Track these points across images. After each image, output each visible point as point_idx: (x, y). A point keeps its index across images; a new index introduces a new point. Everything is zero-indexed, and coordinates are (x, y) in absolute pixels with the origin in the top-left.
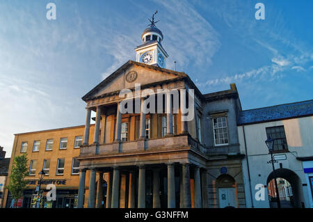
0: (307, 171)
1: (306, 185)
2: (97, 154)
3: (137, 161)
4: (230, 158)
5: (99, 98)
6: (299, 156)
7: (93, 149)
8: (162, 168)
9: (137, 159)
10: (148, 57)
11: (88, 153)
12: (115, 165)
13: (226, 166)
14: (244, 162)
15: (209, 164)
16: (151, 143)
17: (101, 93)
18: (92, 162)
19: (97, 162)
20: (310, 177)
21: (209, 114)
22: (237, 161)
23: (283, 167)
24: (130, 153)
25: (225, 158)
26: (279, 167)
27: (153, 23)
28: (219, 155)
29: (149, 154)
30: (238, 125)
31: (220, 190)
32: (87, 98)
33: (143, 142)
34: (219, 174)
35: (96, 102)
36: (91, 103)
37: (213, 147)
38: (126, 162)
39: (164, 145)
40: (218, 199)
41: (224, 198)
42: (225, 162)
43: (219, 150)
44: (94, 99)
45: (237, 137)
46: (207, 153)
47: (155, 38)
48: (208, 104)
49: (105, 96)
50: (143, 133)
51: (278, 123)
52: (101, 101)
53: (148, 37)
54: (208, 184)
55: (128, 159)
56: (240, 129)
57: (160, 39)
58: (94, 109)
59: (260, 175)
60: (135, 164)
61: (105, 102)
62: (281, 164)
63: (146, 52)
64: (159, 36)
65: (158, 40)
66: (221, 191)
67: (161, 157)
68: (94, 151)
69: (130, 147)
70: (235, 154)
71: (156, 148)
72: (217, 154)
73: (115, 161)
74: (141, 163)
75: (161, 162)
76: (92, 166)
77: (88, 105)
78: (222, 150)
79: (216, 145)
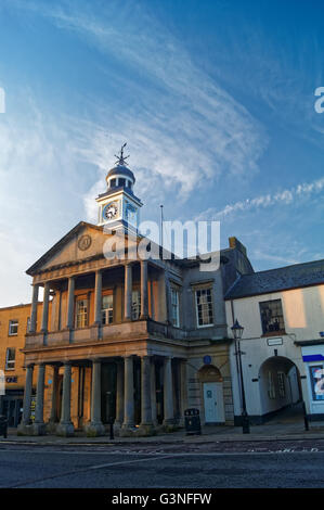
0: (306, 359)
1: (305, 377)
2: (45, 344)
3: (91, 354)
4: (214, 343)
5: (47, 271)
6: (299, 339)
7: (39, 339)
8: (120, 360)
9: (90, 351)
10: (112, 210)
11: (34, 344)
12: (66, 359)
13: (210, 355)
14: (232, 349)
15: (190, 351)
16: (106, 330)
17: (49, 265)
18: (40, 355)
19: (45, 355)
20: (311, 368)
21: (191, 285)
22: (223, 348)
23: (278, 354)
25: (208, 343)
26: (272, 354)
27: (122, 160)
28: (203, 340)
30: (225, 299)
31: (205, 385)
32: (32, 271)
33: (97, 328)
34: (202, 364)
35: (44, 276)
36: (38, 277)
37: (194, 329)
38: (79, 355)
39: (120, 333)
40: (202, 397)
41: (209, 396)
42: (209, 350)
43: (201, 333)
44: (41, 273)
45: (225, 316)
46: (187, 337)
47: (122, 181)
48: (190, 271)
49: (53, 269)
50: (98, 317)
51: (274, 296)
52: (49, 274)
53: (113, 181)
54: (188, 377)
55: (81, 352)
56: (228, 304)
57: (130, 183)
58: (42, 285)
59: (250, 366)
60: (88, 357)
61: (55, 276)
62: (276, 351)
63: (110, 203)
64: (128, 178)
65: (127, 185)
66: (207, 387)
67: (117, 348)
68: (42, 341)
69: (82, 335)
70: (221, 338)
71: (111, 336)
72: (200, 338)
73: (66, 353)
74: (94, 356)
75: (117, 354)
76: (39, 361)
77: (34, 280)
78: (205, 333)
79: (199, 327)
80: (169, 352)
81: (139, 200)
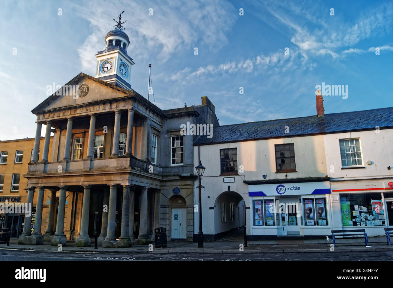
0: (252, 194)
1: (249, 208)
2: (45, 172)
3: (83, 182)
4: (183, 178)
5: (49, 112)
6: (247, 179)
7: (41, 167)
8: (106, 188)
9: (82, 179)
10: (108, 65)
11: (35, 171)
12: (62, 184)
13: (179, 187)
14: (196, 184)
15: (164, 184)
16: (97, 163)
17: (51, 107)
18: (40, 181)
19: (45, 180)
20: (254, 201)
21: (168, 132)
22: (189, 182)
23: (231, 190)
24: (76, 172)
25: (178, 178)
26: (227, 190)
27: (119, 24)
28: (174, 175)
29: (93, 175)
30: (195, 145)
31: (173, 210)
32: (38, 111)
33: (89, 161)
34: (172, 194)
35: (47, 116)
36: (41, 116)
37: (168, 167)
38: (73, 182)
39: (108, 166)
40: (170, 219)
41: (176, 218)
42: (179, 183)
43: (173, 170)
44: (44, 113)
45: (192, 158)
46: (162, 172)
47: (118, 42)
48: (168, 121)
49: (55, 110)
50: (91, 152)
51: (232, 146)
52: (51, 115)
53: (111, 41)
54: (161, 203)
55: (74, 179)
56: (196, 148)
57: (125, 44)
58: (45, 123)
59: (209, 197)
60: (80, 184)
61: (56, 116)
62: (229, 187)
63: (107, 59)
64: (123, 40)
65: (122, 46)
66: (174, 212)
67: (104, 178)
68: (42, 169)
69: (77, 166)
70: (188, 175)
71: (100, 168)
72: (172, 174)
73: (62, 180)
74: (86, 183)
75: (104, 183)
76: (40, 185)
77: (38, 119)
78: (176, 170)
79: (172, 165)
80: (146, 183)
81: (132, 60)
